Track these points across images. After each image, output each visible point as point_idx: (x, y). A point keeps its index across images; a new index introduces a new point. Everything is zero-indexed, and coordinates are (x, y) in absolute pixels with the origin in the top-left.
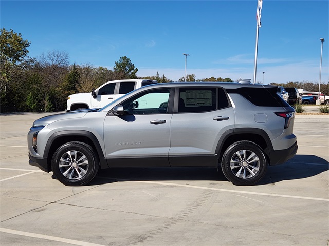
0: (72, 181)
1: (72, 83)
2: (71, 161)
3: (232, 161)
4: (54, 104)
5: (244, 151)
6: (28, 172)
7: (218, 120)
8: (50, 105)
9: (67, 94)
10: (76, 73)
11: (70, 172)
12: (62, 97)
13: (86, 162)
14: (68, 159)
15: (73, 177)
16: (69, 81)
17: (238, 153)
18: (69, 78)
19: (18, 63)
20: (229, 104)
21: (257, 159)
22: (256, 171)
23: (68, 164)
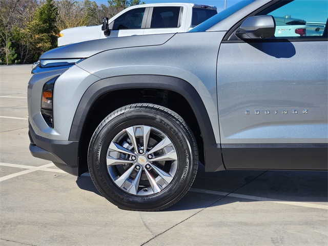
0: (136, 199)
1: (45, 22)
2: (133, 150)
4: (19, 54)
6: (20, 170)
8: (13, 55)
9: (38, 39)
10: (52, 6)
11: (131, 178)
12: (31, 43)
13: (172, 155)
14: (126, 145)
15: (139, 189)
16: (41, 19)
18: (41, 14)
23: (126, 157)
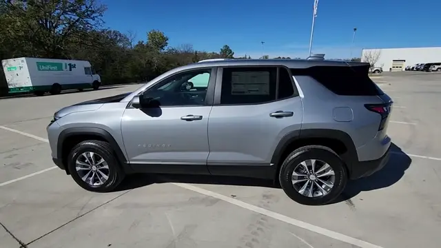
0: (93, 187)
2: (89, 164)
3: (294, 174)
5: (313, 161)
7: (278, 117)
11: (89, 176)
14: (86, 161)
15: (94, 183)
17: (303, 163)
19: (162, 51)
20: (295, 93)
21: (331, 172)
22: (329, 188)
